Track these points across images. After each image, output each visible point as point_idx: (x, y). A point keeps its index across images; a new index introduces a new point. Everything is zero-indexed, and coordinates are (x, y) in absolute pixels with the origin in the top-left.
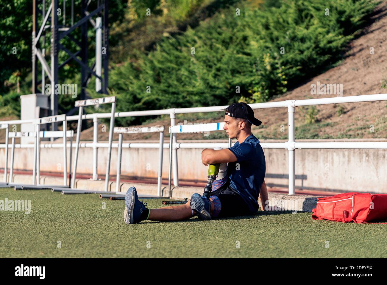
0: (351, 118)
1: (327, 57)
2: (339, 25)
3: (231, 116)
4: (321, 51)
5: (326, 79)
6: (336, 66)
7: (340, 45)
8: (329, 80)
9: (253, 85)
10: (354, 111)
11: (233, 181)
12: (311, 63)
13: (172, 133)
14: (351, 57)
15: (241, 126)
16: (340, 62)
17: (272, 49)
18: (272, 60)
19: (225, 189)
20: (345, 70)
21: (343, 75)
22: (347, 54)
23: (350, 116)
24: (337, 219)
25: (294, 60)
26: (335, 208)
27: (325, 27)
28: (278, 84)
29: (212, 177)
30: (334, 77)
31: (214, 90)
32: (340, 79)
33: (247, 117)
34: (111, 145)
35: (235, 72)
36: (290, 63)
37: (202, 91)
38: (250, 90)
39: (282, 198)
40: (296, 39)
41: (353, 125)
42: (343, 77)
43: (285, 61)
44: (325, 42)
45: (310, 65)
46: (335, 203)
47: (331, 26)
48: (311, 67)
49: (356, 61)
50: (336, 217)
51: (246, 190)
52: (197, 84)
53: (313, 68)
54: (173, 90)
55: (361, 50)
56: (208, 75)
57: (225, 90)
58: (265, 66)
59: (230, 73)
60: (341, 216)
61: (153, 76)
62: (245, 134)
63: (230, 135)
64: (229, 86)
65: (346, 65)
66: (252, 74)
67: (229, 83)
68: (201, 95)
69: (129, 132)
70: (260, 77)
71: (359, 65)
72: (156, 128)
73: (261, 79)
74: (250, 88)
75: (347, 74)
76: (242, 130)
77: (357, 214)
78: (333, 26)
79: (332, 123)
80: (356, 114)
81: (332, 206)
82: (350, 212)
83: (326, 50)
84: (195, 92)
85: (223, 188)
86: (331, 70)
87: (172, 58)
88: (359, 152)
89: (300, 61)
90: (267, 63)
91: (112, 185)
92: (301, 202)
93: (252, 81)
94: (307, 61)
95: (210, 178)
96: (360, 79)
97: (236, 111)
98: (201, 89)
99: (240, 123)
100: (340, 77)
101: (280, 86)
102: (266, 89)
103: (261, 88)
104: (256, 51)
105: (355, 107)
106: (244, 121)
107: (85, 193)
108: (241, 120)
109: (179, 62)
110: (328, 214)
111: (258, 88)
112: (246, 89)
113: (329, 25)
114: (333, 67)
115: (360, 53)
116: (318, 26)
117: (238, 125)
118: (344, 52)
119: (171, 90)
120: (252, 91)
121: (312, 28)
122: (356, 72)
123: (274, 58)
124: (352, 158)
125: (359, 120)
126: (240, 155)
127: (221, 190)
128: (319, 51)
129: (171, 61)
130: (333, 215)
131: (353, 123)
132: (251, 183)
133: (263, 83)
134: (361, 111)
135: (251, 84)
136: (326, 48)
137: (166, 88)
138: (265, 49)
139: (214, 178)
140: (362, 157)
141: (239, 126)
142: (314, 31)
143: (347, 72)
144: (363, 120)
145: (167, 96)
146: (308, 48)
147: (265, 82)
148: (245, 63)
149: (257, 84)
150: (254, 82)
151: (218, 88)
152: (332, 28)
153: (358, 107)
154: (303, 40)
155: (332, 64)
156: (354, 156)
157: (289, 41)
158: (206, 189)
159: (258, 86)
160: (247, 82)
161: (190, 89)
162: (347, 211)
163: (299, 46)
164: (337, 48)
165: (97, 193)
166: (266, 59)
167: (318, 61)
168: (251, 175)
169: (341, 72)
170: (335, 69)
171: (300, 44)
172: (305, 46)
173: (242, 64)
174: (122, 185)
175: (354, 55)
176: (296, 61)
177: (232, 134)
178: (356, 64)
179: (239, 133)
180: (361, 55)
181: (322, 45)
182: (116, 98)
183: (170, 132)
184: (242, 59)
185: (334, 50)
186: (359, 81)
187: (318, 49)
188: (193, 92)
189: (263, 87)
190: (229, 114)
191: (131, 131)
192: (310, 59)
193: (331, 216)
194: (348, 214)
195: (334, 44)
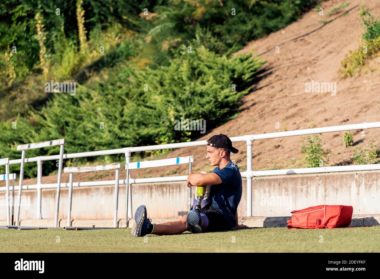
0: (260, 161)
1: (226, 110)
2: (232, 82)
3: (213, 146)
4: (220, 104)
5: (226, 130)
6: (234, 119)
7: (236, 99)
8: (230, 131)
9: (160, 136)
10: (261, 156)
11: (215, 200)
12: (211, 116)
13: (129, 170)
14: (246, 111)
15: (222, 155)
16: (236, 115)
17: (173, 103)
18: (176, 113)
19: (208, 208)
20: (243, 122)
21: (242, 126)
22: (241, 108)
23: (259, 160)
24: (311, 227)
25: (196, 113)
26: (309, 218)
27: (219, 83)
28: (182, 134)
29: (201, 197)
30: (234, 128)
31: (122, 140)
32: (239, 129)
33: (227, 146)
34: (60, 185)
35: (140, 124)
36: (193, 115)
37: (110, 142)
38: (156, 140)
39: (242, 219)
40: (195, 94)
41: (264, 167)
42: (242, 128)
43: (188, 114)
44: (222, 97)
45: (210, 117)
46: (309, 213)
47: (224, 83)
48: (211, 119)
49: (251, 114)
50: (309, 225)
51: (227, 208)
52: (104, 136)
53: (212, 120)
54: (80, 142)
55: (253, 105)
56: (114, 127)
57: (133, 140)
58: (170, 119)
59: (135, 125)
60: (314, 224)
61: (57, 129)
62: (226, 161)
63: (213, 163)
64: (137, 137)
65: (242, 117)
66: (158, 126)
67: (138, 134)
68: (109, 145)
69: (81, 171)
70: (167, 128)
71: (255, 117)
72: (112, 166)
73: (167, 130)
74: (157, 138)
75: (245, 126)
76: (223, 158)
77: (328, 222)
78: (226, 83)
79: (243, 166)
80: (264, 158)
81: (306, 216)
82: (322, 220)
83: (224, 104)
84: (103, 143)
85: (207, 207)
86: (230, 122)
87: (70, 113)
88: (279, 187)
89: (202, 114)
90: (171, 116)
91: (61, 222)
92: (261, 221)
93: (159, 132)
94: (208, 114)
95: (199, 198)
96: (259, 129)
97: (217, 142)
98: (109, 140)
99: (221, 152)
100: (239, 128)
101: (183, 137)
102: (172, 140)
103: (168, 138)
104: (159, 105)
105: (261, 153)
106: (225, 150)
107: (40, 229)
108: (222, 150)
109: (77, 117)
110: (303, 223)
111: (164, 139)
112: (153, 140)
113: (222, 82)
114: (231, 120)
115: (254, 107)
116: (213, 82)
117: (219, 154)
118: (238, 106)
119: (77, 142)
120: (159, 141)
121: (208, 85)
122: (254, 123)
123: (178, 111)
124: (272, 193)
125: (268, 163)
126: (224, 178)
127: (205, 209)
128: (218, 104)
129: (70, 116)
130: (307, 223)
131: (264, 166)
132: (231, 202)
133: (170, 134)
134: (267, 156)
135: (158, 135)
136: (224, 103)
137: (71, 140)
138: (167, 103)
139: (202, 198)
140: (282, 191)
141: (221, 154)
142: (211, 87)
143: (245, 124)
144: (272, 163)
145: (73, 147)
146: (208, 103)
147: (171, 133)
148: (150, 116)
149: (164, 134)
150: (161, 133)
151: (126, 139)
152: (225, 85)
153: (264, 153)
154: (202, 95)
155: (229, 117)
156: (274, 192)
157: (190, 96)
158: (197, 207)
159: (165, 137)
160: (154, 133)
161: (97, 140)
162: (320, 219)
163: (199, 100)
164: (234, 102)
165: (50, 228)
166: (170, 112)
167: (218, 114)
168: (232, 195)
169: (240, 124)
170: (233, 121)
171: (199, 98)
172: (204, 100)
173: (147, 117)
174: (73, 221)
175: (248, 108)
176: (198, 114)
177: (214, 162)
178: (252, 116)
179: (220, 161)
180: (255, 109)
181: (220, 100)
182: (65, 140)
183: (126, 169)
184: (147, 112)
185: (231, 104)
186: (258, 131)
187: (217, 103)
188: (101, 142)
189: (169, 137)
190: (211, 145)
191: (83, 170)
192: (211, 112)
193: (306, 225)
194: (320, 221)
195: (230, 99)
